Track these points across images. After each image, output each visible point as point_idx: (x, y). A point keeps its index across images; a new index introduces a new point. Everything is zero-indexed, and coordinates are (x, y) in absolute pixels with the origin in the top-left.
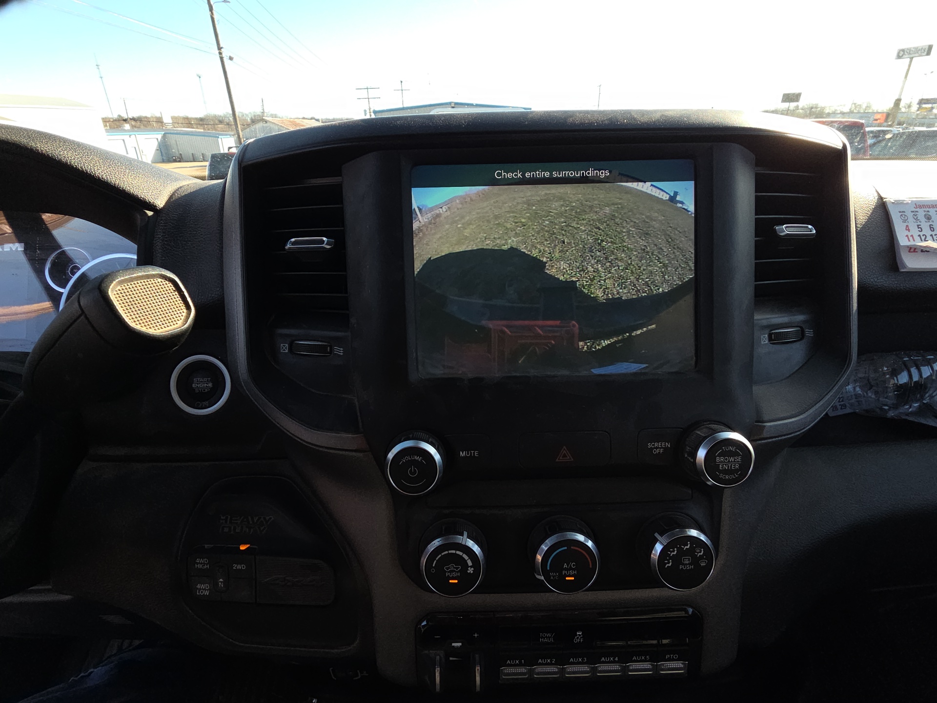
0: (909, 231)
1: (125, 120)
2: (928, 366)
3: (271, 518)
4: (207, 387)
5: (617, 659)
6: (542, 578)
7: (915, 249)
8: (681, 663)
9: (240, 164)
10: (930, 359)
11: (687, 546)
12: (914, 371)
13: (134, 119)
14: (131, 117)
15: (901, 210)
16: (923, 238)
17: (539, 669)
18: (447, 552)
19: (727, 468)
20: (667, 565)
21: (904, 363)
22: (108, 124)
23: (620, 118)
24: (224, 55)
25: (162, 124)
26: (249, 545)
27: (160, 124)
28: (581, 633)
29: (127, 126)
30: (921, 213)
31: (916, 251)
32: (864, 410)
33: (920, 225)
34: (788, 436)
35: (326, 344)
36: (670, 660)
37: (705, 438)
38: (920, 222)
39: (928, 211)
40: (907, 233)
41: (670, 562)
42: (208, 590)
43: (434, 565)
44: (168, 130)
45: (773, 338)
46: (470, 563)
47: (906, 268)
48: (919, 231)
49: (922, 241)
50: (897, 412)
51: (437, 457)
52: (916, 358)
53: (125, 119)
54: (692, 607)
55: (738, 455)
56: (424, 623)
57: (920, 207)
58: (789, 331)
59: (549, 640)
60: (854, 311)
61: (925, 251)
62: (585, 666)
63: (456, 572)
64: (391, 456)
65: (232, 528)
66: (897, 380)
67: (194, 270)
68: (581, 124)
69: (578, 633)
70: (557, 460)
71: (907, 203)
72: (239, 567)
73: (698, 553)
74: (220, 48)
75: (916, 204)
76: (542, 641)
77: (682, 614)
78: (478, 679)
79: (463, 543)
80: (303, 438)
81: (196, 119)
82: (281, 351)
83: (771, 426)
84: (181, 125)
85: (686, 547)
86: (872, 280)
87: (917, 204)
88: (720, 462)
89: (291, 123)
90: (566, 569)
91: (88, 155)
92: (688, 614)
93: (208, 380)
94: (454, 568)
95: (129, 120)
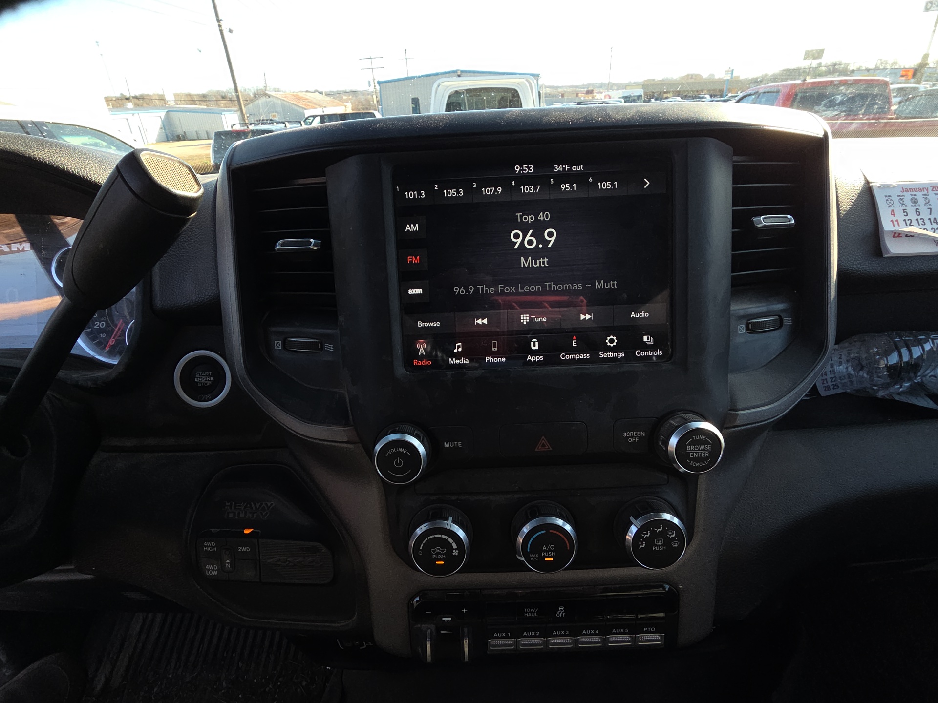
0: (894, 216)
1: (128, 99)
2: (919, 346)
3: (272, 504)
4: (208, 380)
5: (597, 632)
6: (523, 559)
7: (900, 234)
8: (658, 635)
9: (229, 168)
10: (921, 339)
11: (660, 528)
12: (904, 351)
13: (136, 97)
14: (134, 96)
15: (888, 195)
16: (908, 223)
17: (524, 641)
18: (433, 536)
19: (697, 456)
20: (641, 546)
21: (895, 344)
22: (111, 103)
23: (595, 116)
24: (223, 28)
25: (165, 102)
26: (252, 529)
27: (162, 101)
28: (563, 609)
29: (130, 105)
30: (908, 197)
31: (900, 236)
32: (855, 390)
33: (906, 209)
34: (762, 423)
35: (315, 340)
36: (647, 632)
37: (677, 427)
38: (906, 206)
39: (915, 195)
40: (892, 218)
41: (643, 544)
42: (216, 570)
43: (421, 548)
44: (171, 107)
45: (750, 327)
46: (455, 546)
47: (889, 253)
48: (905, 215)
49: (907, 225)
50: (887, 392)
51: (421, 449)
52: (907, 338)
53: (127, 97)
54: (668, 584)
55: (709, 443)
56: (417, 599)
57: (907, 191)
58: (768, 320)
59: (533, 615)
60: (832, 299)
61: (909, 236)
62: (568, 639)
63: (442, 554)
64: (378, 448)
65: (237, 513)
66: (887, 361)
67: (191, 270)
68: (557, 123)
69: (560, 609)
70: (536, 450)
71: (894, 187)
72: (244, 549)
73: (670, 535)
74: (219, 21)
75: (902, 188)
76: (526, 615)
77: (661, 590)
78: (466, 649)
79: (448, 528)
80: (298, 431)
81: (198, 95)
82: (276, 348)
83: (744, 414)
84: (183, 102)
85: (659, 530)
86: (855, 266)
87: (904, 188)
88: (690, 450)
89: (293, 97)
90: (546, 551)
91: (84, 160)
92: (665, 591)
93: (209, 374)
94: (440, 550)
95: (131, 98)
